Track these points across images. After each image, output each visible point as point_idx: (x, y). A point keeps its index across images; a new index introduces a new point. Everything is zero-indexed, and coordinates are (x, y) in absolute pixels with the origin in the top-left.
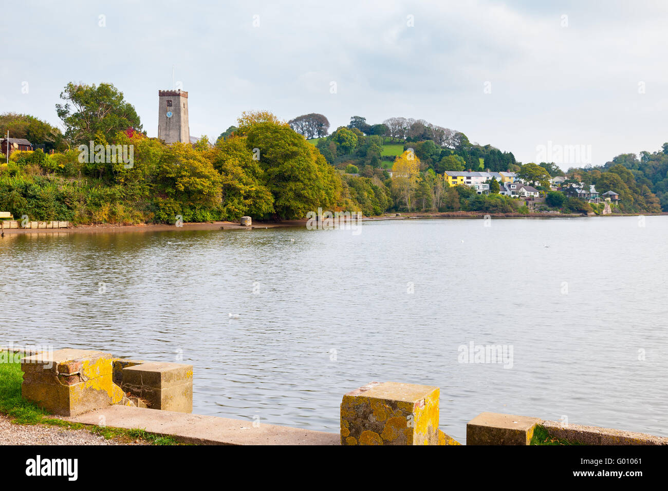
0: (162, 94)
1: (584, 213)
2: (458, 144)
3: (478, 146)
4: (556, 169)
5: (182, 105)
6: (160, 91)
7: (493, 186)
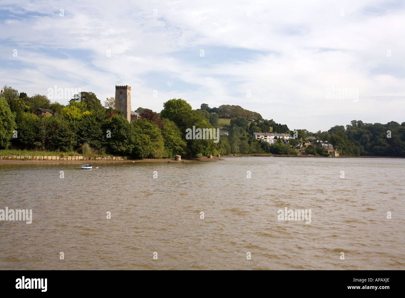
0: (117, 88)
1: (327, 156)
2: (256, 119)
3: (267, 120)
4: (307, 133)
5: (128, 94)
6: (116, 86)
7: (279, 141)
